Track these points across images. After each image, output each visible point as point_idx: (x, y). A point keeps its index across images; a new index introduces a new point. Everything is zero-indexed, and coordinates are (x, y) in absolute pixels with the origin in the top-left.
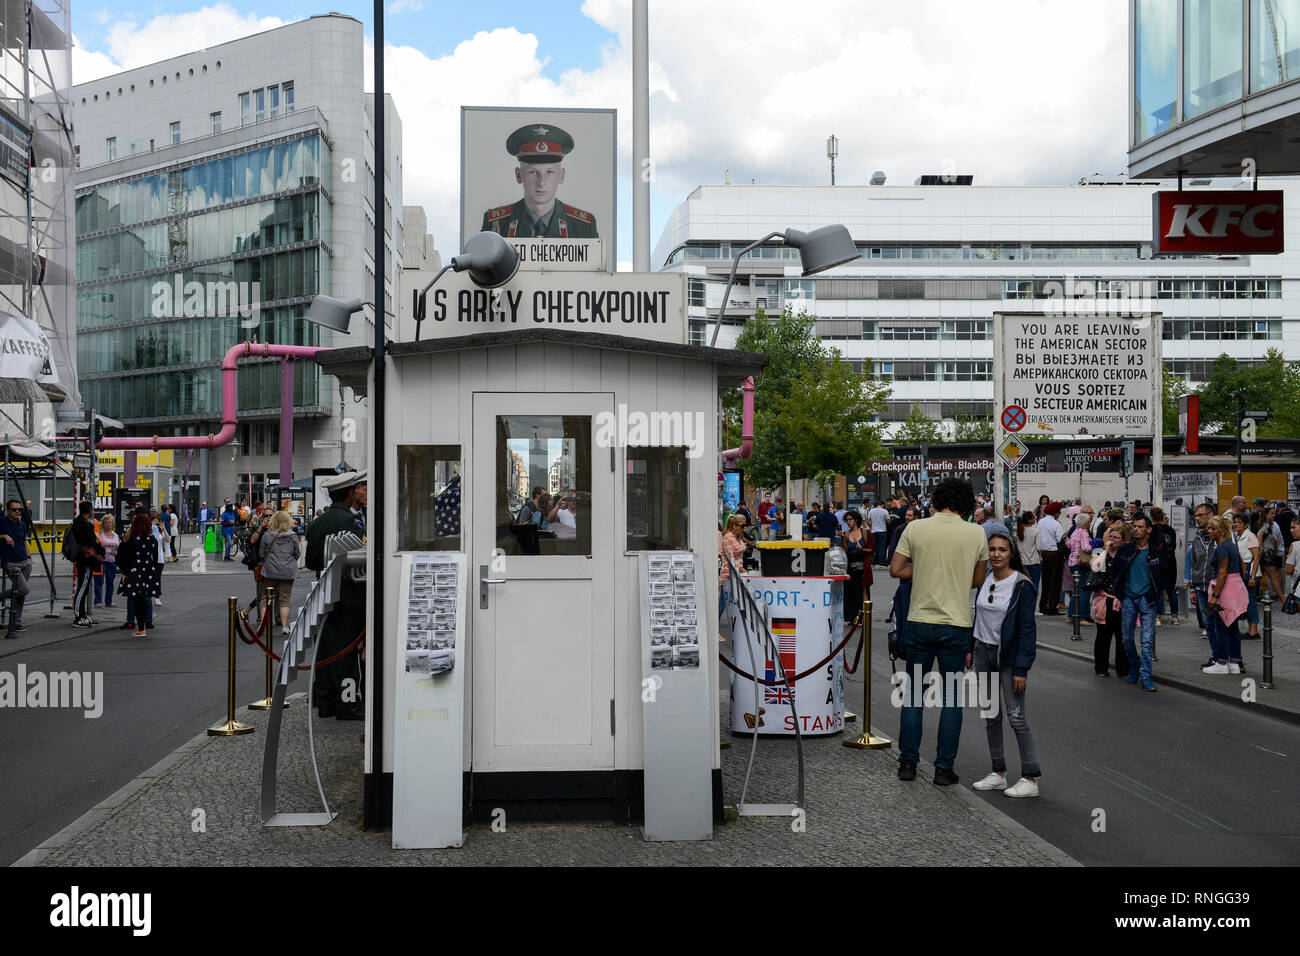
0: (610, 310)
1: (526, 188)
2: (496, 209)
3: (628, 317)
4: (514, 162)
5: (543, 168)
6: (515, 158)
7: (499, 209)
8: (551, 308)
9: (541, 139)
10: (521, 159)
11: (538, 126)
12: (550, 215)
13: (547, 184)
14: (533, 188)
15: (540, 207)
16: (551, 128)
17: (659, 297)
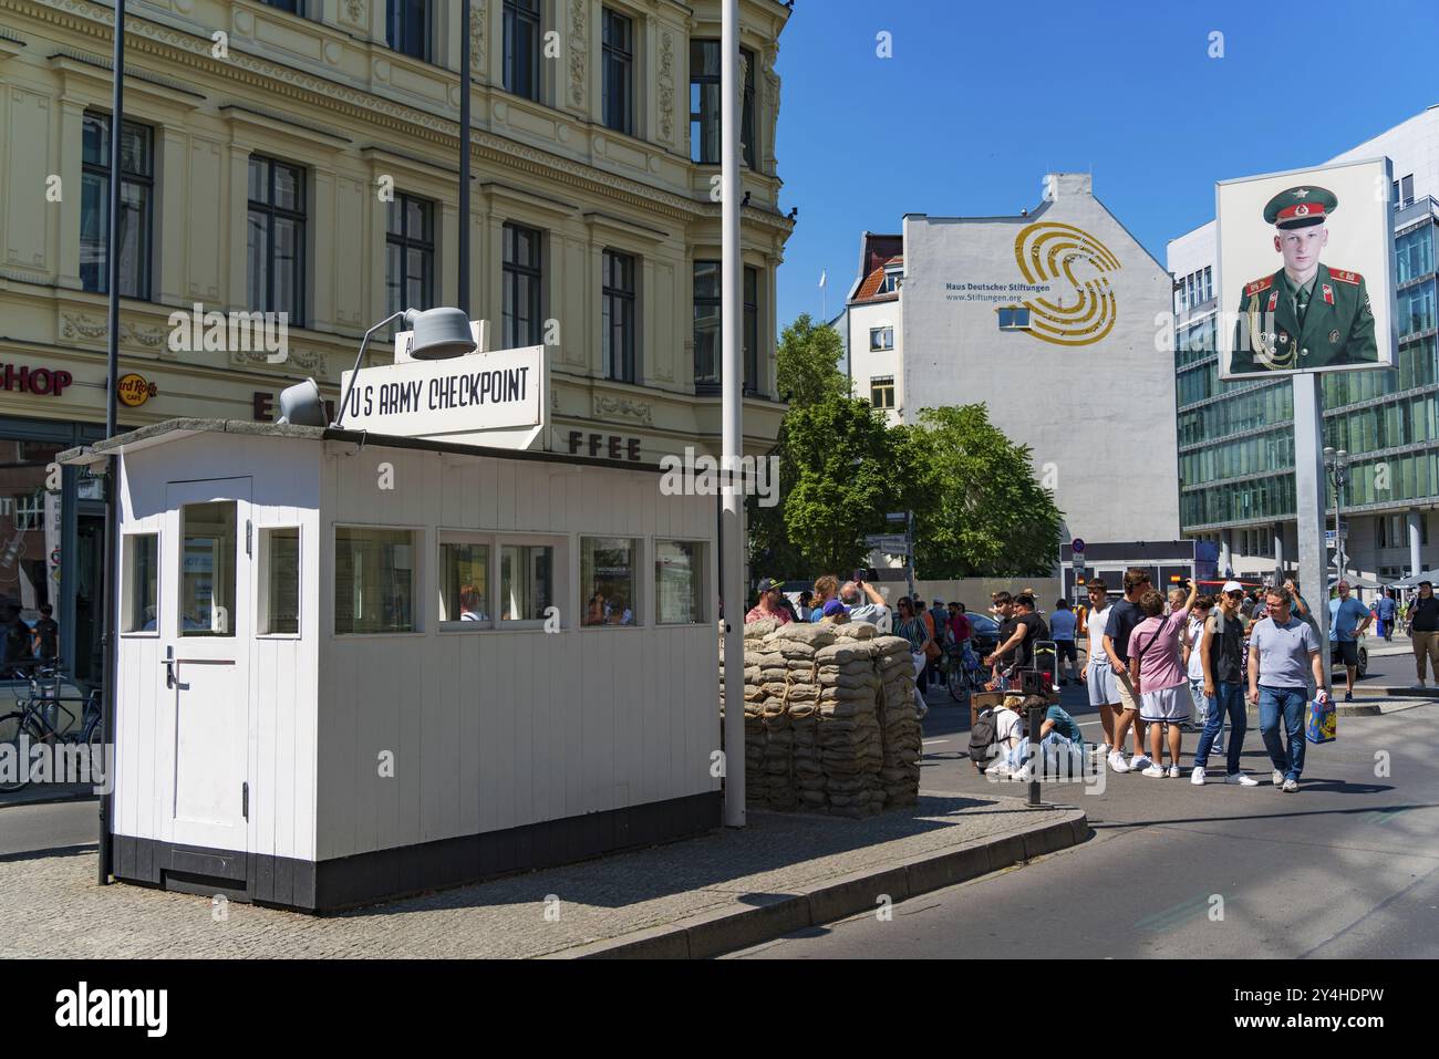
0: (483, 391)
1: (1286, 257)
2: (1254, 283)
3: (496, 398)
4: (1273, 230)
5: (1303, 232)
6: (1274, 226)
7: (1258, 282)
8: (442, 394)
9: (1301, 202)
10: (1280, 227)
11: (1296, 189)
12: (1314, 280)
13: (1309, 248)
14: (1294, 255)
15: (1302, 274)
16: (1311, 189)
17: (521, 373)
